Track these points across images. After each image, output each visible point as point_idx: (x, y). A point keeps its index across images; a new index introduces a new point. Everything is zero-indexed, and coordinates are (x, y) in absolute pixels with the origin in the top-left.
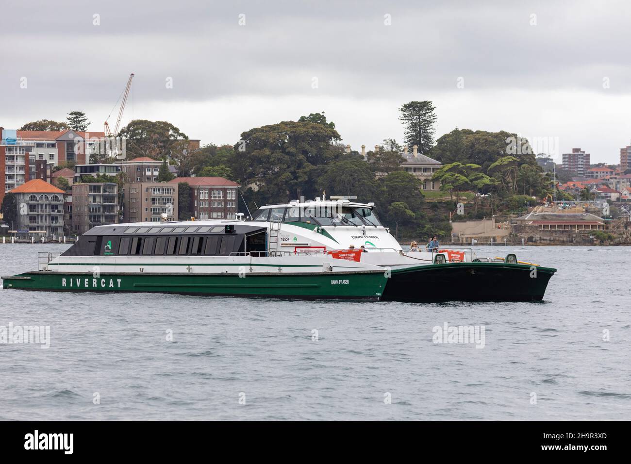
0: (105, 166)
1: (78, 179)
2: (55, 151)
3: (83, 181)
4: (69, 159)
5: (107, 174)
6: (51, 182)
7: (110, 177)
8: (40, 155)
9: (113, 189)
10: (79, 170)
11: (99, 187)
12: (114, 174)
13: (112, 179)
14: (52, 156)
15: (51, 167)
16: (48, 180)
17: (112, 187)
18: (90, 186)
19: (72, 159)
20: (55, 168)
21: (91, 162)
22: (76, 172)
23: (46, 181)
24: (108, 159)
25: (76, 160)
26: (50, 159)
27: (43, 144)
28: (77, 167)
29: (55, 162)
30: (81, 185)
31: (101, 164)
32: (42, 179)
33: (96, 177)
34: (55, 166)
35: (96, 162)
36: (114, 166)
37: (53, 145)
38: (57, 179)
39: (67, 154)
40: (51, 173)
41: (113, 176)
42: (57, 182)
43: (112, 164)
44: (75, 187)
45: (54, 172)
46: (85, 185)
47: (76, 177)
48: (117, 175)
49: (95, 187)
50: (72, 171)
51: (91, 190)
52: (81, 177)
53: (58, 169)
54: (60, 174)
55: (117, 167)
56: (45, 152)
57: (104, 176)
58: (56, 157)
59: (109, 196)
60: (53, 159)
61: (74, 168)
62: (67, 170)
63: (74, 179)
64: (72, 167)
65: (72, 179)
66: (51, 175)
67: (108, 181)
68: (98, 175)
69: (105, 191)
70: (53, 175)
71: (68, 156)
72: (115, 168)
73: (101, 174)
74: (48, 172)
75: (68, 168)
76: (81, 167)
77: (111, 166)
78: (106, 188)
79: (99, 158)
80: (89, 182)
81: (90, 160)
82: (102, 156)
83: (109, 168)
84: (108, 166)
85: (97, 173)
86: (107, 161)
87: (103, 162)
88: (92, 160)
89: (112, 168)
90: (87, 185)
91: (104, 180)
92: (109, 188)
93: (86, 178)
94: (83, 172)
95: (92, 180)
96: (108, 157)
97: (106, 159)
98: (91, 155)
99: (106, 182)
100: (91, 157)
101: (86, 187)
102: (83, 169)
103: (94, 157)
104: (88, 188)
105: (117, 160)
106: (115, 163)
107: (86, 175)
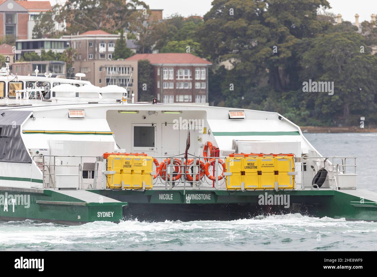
0: (51, 42)
1: (19, 57)
3: (26, 59)
4: (9, 33)
5: (54, 51)
7: (58, 54)
9: (60, 68)
10: (20, 46)
11: (44, 66)
12: (61, 51)
13: (59, 56)
17: (59, 66)
18: (34, 65)
19: (12, 33)
21: (35, 37)
22: (17, 49)
24: (55, 33)
25: (17, 35)
28: (18, 42)
31: (46, 39)
33: (40, 54)
35: (40, 36)
36: (61, 42)
39: (7, 27)
41: (61, 54)
43: (59, 38)
44: (15, 66)
46: (27, 64)
47: (17, 55)
48: (64, 52)
49: (39, 65)
50: (12, 48)
52: (22, 54)
55: (65, 42)
57: (50, 53)
61: (15, 44)
62: (5, 46)
63: (14, 57)
64: (12, 42)
65: (12, 57)
67: (55, 59)
68: (43, 52)
69: (51, 71)
71: (7, 30)
72: (63, 44)
73: (47, 51)
75: (7, 43)
76: (23, 43)
77: (58, 42)
78: (52, 67)
79: (43, 31)
80: (33, 60)
81: (33, 35)
82: (48, 30)
83: (56, 43)
84: (55, 41)
85: (42, 50)
86: (53, 35)
87: (49, 37)
88: (36, 34)
89: (59, 44)
90: (30, 64)
91: (50, 57)
92: (56, 67)
93: (28, 55)
94: (25, 49)
95: (35, 58)
96: (54, 31)
97: (52, 33)
98: (34, 28)
99: (52, 60)
100: (34, 31)
101: (29, 66)
102: (25, 45)
103: (38, 30)
104: (31, 67)
105: (65, 34)
106: (63, 38)
107: (28, 53)
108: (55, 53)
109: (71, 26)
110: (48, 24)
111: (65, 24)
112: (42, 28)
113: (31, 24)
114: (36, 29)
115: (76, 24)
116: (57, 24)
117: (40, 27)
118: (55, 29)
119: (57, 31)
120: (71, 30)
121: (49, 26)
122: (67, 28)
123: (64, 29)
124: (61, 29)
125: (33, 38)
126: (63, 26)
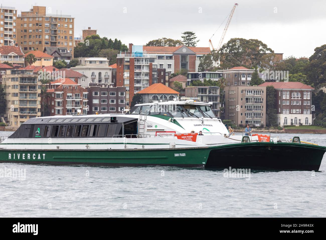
0: (210, 73)
1: (190, 84)
2: (172, 62)
3: (194, 85)
4: (183, 68)
5: (212, 79)
6: (169, 86)
7: (214, 81)
8: (160, 64)
9: (216, 91)
10: (190, 76)
11: (206, 89)
12: (217, 80)
13: (215, 83)
14: (169, 66)
15: (169, 74)
16: (167, 84)
17: (215, 89)
18: (199, 89)
19: (185, 68)
20: (172, 74)
21: (200, 70)
22: (188, 78)
23: (165, 84)
24: (213, 68)
25: (188, 69)
26: (168, 68)
27: (163, 56)
28: (189, 74)
29: (172, 70)
30: (192, 88)
31: (207, 72)
32: (162, 83)
33: (203, 82)
34: (172, 73)
35: (203, 70)
36: (217, 73)
37: (171, 57)
38: (173, 83)
39: (182, 64)
40: (169, 79)
41: (216, 81)
42: (173, 86)
43: (215, 72)
44: (187, 89)
45: (171, 78)
46: (194, 88)
47: (188, 82)
48: (219, 80)
49: (202, 89)
50: (185, 77)
51: (199, 91)
52: (192, 81)
53: (174, 75)
54: (175, 80)
55: (219, 74)
56: (165, 63)
57: (210, 80)
58: (173, 67)
59: (213, 96)
60: (170, 68)
61: (187, 75)
62: (181, 76)
63: (186, 83)
64: (185, 74)
65: (185, 83)
66: (169, 80)
67: (213, 85)
68: (205, 81)
69: (210, 92)
70: (171, 80)
71: (182, 66)
72: (218, 75)
73: (207, 79)
74: (167, 78)
75: (182, 74)
76: (192, 74)
77: (215, 73)
78: (211, 90)
79: (205, 67)
80: (198, 86)
81: (199, 69)
82: (208, 66)
83: (213, 74)
84: (213, 73)
85: (204, 79)
86: (211, 69)
87: (209, 70)
88: (201, 69)
89: (216, 75)
90: (196, 88)
91: (209, 84)
92: (213, 90)
93: (195, 82)
94: (193, 78)
95: (200, 84)
96: (212, 67)
97: (211, 68)
98: (199, 65)
99: (211, 85)
100: (199, 66)
101: (196, 89)
102: (194, 76)
103: (202, 66)
104: (197, 90)
105: (219, 69)
106: (218, 71)
107: (196, 81)
108: (213, 81)
109: (223, 64)
110: (208, 62)
111: (219, 62)
112: (205, 64)
113: (198, 62)
114: (200, 65)
115: (227, 62)
116: (214, 62)
117: (203, 64)
118: (213, 66)
119: (214, 67)
120: (223, 66)
121: (209, 63)
122: (221, 65)
123: (219, 65)
124: (217, 66)
125: (199, 71)
126: (218, 64)
